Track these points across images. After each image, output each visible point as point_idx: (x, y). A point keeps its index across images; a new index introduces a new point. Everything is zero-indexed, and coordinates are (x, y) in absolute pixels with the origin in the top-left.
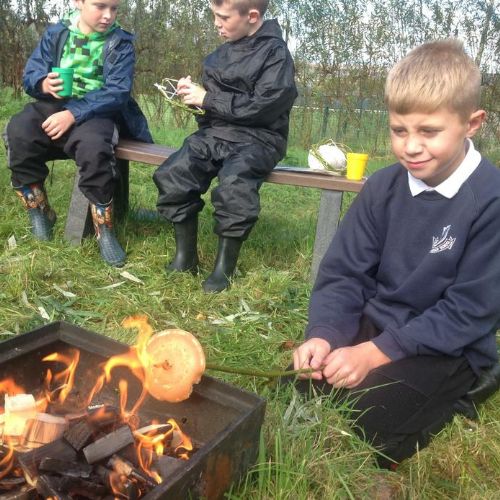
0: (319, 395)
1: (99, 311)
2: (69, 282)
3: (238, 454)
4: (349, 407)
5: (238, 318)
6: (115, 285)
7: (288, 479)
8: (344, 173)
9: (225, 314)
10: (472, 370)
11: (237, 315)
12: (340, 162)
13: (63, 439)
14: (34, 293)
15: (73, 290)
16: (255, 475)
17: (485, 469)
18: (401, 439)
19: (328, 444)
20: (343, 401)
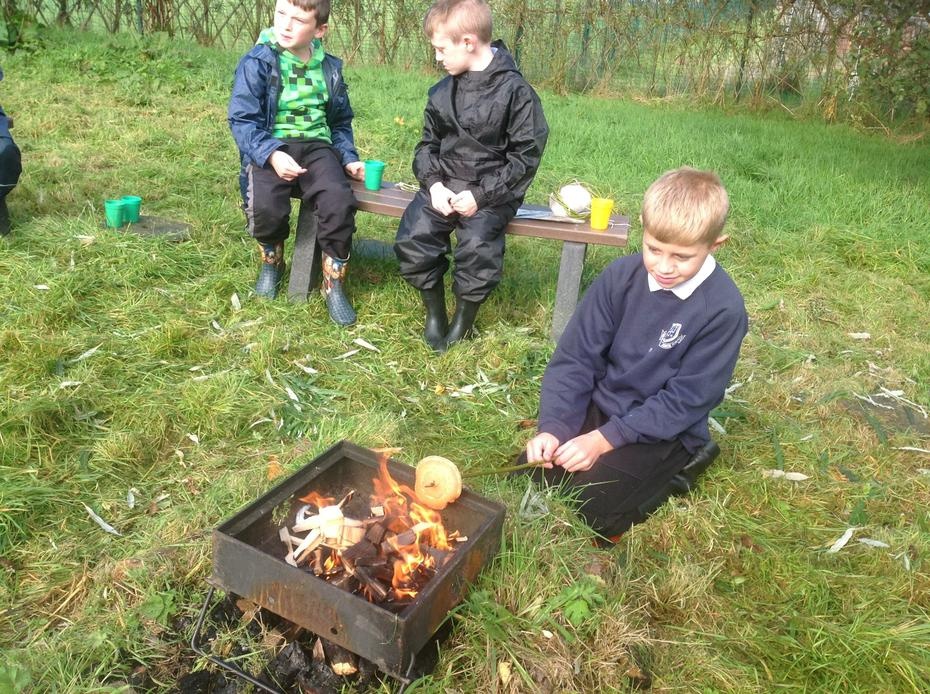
0: (550, 486)
1: (342, 389)
2: (308, 356)
3: (487, 547)
4: (574, 498)
5: (477, 388)
6: (349, 354)
7: (522, 563)
8: (588, 219)
9: (461, 384)
10: (686, 450)
11: (475, 386)
12: (584, 205)
13: (366, 539)
14: (277, 370)
15: (314, 365)
16: (498, 561)
17: (694, 542)
18: (618, 517)
19: (555, 532)
20: (570, 491)
